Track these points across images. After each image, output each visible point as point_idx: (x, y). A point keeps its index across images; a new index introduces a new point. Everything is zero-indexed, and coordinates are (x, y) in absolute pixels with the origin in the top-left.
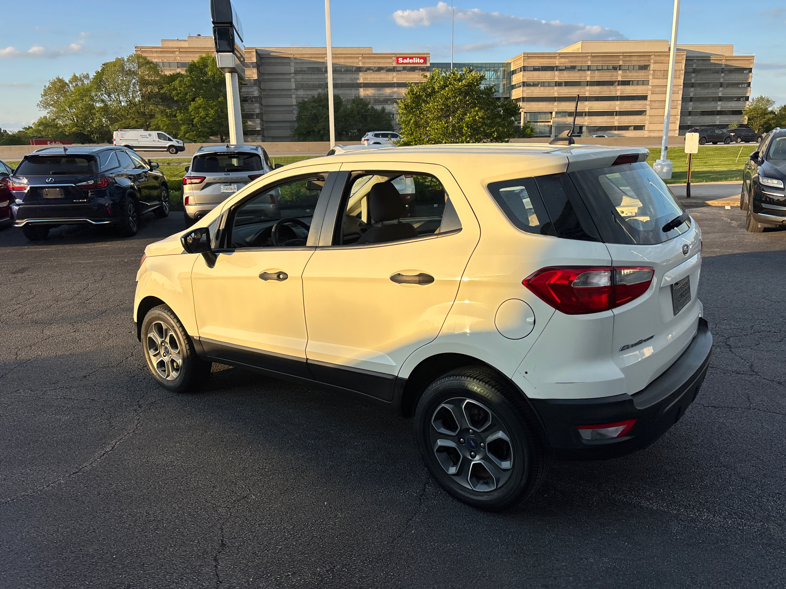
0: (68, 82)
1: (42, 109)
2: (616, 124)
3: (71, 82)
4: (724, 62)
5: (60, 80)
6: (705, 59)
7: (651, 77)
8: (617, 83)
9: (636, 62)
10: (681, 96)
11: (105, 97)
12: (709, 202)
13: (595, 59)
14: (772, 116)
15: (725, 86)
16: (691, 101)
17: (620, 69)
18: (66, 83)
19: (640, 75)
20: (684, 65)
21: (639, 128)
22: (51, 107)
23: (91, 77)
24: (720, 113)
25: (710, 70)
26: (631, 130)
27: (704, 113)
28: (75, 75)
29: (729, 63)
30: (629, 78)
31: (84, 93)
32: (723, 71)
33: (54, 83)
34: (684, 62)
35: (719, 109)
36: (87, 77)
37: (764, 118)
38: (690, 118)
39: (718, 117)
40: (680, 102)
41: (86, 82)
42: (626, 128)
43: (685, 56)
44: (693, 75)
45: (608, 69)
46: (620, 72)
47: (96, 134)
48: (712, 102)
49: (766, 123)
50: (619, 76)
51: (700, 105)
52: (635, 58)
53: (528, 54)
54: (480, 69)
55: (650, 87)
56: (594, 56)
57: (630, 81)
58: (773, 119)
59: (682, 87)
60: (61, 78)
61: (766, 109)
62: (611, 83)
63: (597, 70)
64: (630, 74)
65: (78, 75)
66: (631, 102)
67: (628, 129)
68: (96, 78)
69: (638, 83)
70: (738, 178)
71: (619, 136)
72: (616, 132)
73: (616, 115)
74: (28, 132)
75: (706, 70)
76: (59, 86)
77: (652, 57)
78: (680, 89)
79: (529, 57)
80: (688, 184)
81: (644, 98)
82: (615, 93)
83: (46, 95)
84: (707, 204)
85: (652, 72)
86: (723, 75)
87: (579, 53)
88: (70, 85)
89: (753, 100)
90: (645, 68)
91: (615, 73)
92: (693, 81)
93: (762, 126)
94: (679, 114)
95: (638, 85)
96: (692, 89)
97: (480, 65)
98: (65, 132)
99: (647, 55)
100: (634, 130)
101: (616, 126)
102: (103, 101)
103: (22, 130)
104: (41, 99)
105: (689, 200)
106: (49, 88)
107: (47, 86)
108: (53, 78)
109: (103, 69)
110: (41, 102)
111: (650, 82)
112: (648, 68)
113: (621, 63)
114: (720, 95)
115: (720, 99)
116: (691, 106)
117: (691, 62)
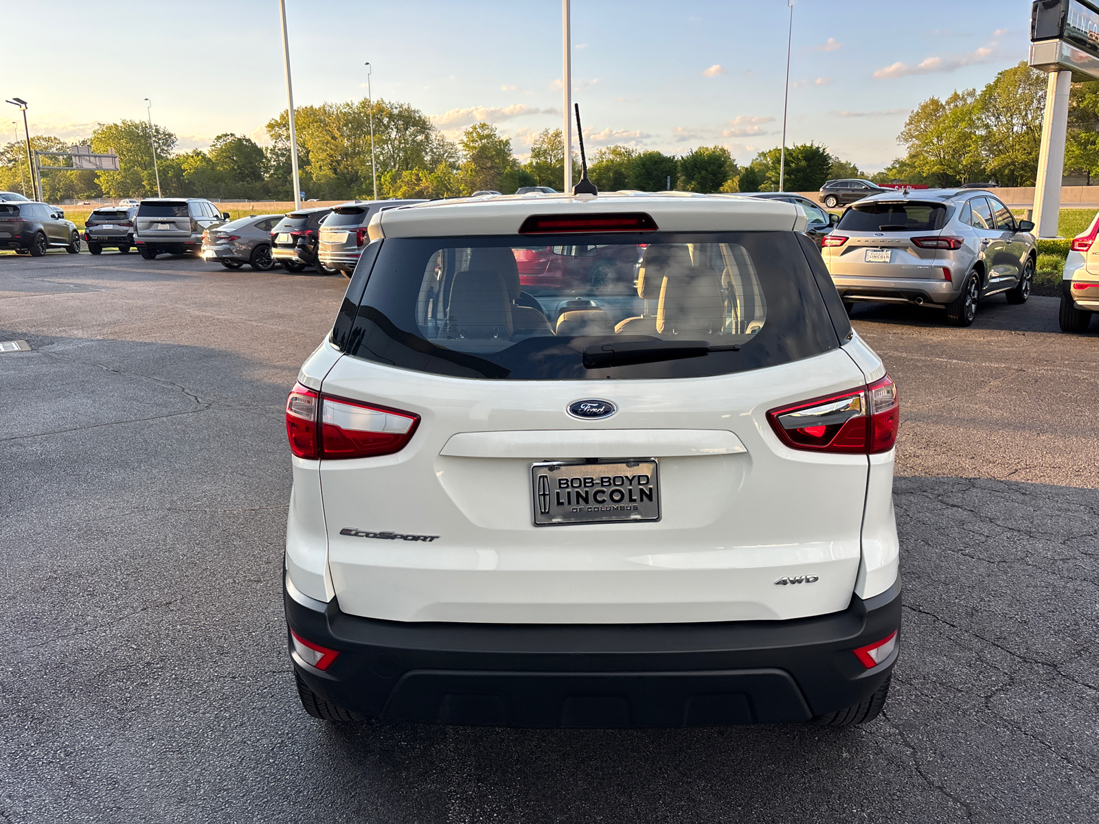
0: (944, 104)
1: (901, 143)
3: (948, 103)
5: (935, 102)
11: (992, 121)
18: (942, 105)
22: (914, 139)
23: (978, 92)
28: (956, 93)
31: (964, 115)
33: (924, 107)
36: (972, 94)
41: (969, 100)
47: (964, 174)
60: (936, 98)
65: (959, 92)
68: (984, 93)
74: (890, 173)
76: (932, 110)
83: (912, 124)
88: (947, 107)
98: (924, 172)
102: (987, 126)
103: (884, 171)
104: (904, 129)
106: (918, 113)
107: (915, 112)
108: (925, 99)
109: (998, 80)
110: (902, 134)
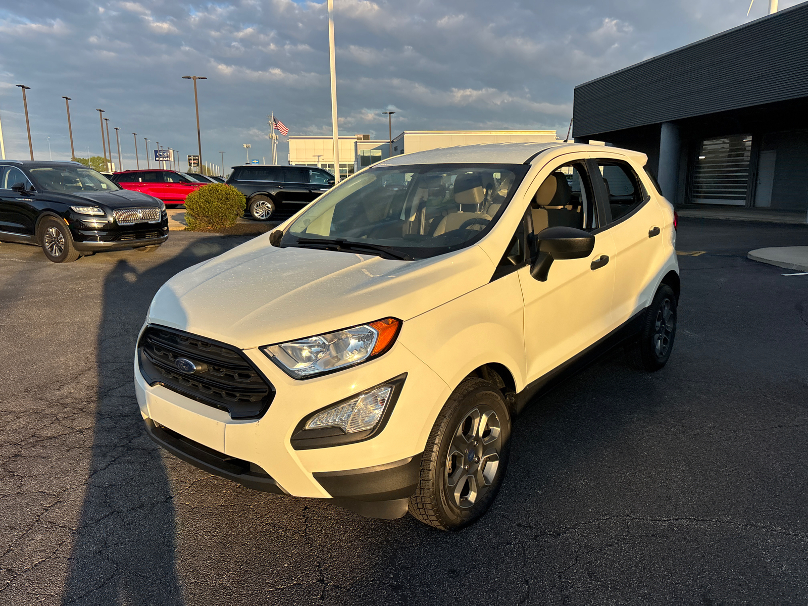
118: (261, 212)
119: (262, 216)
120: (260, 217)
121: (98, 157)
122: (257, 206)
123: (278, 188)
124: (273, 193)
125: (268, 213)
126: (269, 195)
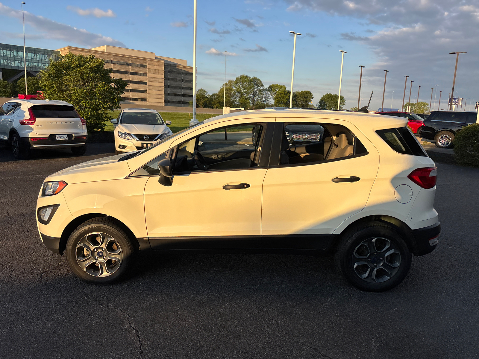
2: (131, 97)
4: (183, 69)
6: (174, 66)
7: (147, 72)
8: (129, 73)
9: (138, 62)
10: (164, 84)
12: (238, 142)
13: (115, 57)
14: (207, 99)
15: (184, 81)
16: (169, 87)
17: (130, 65)
19: (141, 70)
20: (164, 68)
21: (144, 100)
24: (183, 95)
25: (177, 72)
26: (139, 101)
27: (176, 95)
29: (185, 69)
30: (136, 71)
32: (183, 73)
34: (164, 66)
35: (183, 93)
37: (204, 100)
38: (169, 96)
39: (183, 97)
40: (164, 88)
42: (136, 99)
43: (164, 63)
44: (169, 74)
45: (123, 64)
46: (130, 67)
48: (179, 90)
49: (205, 102)
50: (130, 69)
51: (173, 91)
52: (138, 60)
53: (72, 47)
54: (37, 52)
55: (148, 78)
56: (115, 55)
57: (137, 73)
58: (208, 101)
59: (164, 79)
61: (204, 95)
62: (126, 73)
63: (117, 64)
64: (136, 69)
66: (138, 85)
67: (137, 100)
69: (141, 74)
70: (229, 131)
71: (133, 104)
72: (131, 101)
73: (130, 92)
75: (175, 72)
77: (147, 61)
78: (163, 81)
79: (73, 50)
80: (226, 133)
81: (145, 83)
82: (129, 79)
84: (237, 143)
85: (148, 69)
86: (183, 75)
87: (105, 52)
89: (198, 90)
90: (144, 66)
91: (127, 67)
92: (169, 77)
93: (203, 104)
94: (164, 94)
95: (141, 75)
96: (169, 81)
97: (37, 50)
99: (144, 59)
100: (141, 101)
101: (131, 98)
105: (226, 142)
111: (147, 74)
112: (146, 67)
113: (130, 62)
114: (183, 86)
115: (183, 88)
116: (169, 90)
117: (167, 67)
118: (443, 141)
119: (444, 144)
120: (442, 145)
121: (422, 102)
122: (441, 138)
123: (460, 127)
124: (455, 129)
125: (448, 143)
126: (451, 131)
